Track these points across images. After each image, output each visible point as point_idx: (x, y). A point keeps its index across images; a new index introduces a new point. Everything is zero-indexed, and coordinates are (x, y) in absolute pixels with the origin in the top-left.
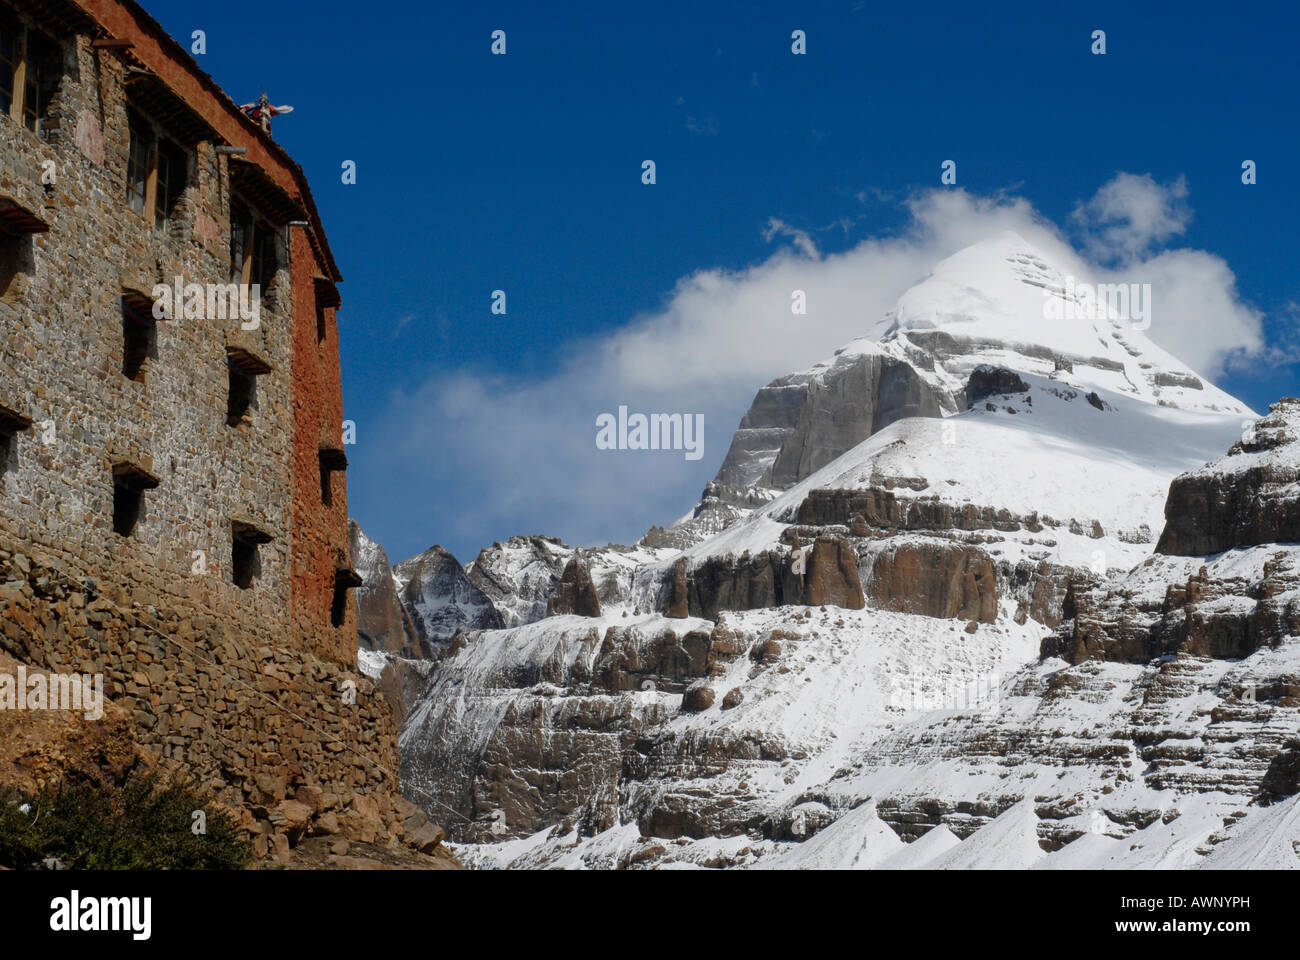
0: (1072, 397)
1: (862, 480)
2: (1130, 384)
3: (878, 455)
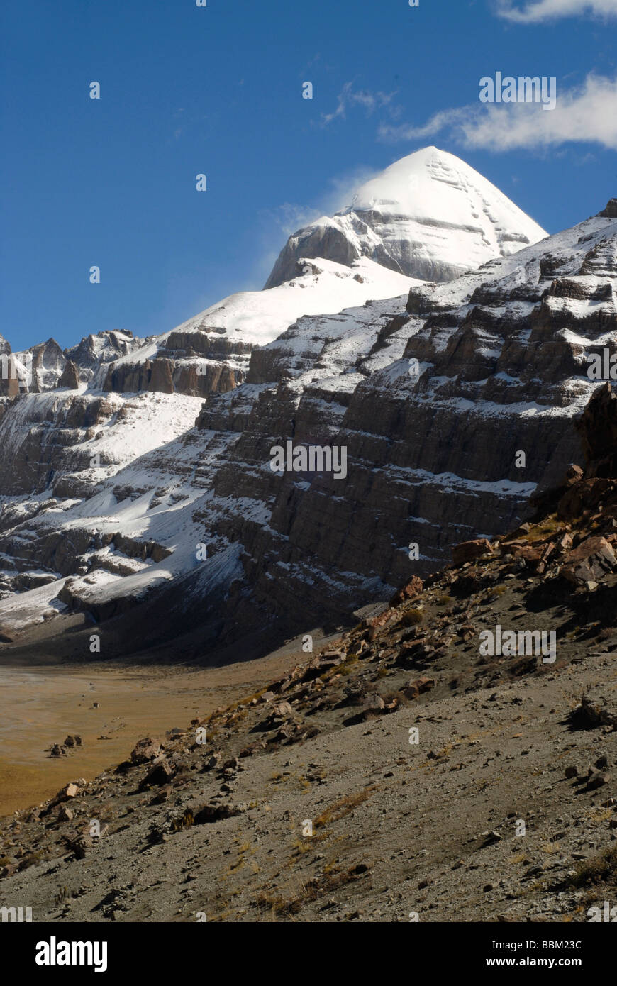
0: (346, 276)
1: (195, 328)
2: (484, 240)
3: (208, 315)
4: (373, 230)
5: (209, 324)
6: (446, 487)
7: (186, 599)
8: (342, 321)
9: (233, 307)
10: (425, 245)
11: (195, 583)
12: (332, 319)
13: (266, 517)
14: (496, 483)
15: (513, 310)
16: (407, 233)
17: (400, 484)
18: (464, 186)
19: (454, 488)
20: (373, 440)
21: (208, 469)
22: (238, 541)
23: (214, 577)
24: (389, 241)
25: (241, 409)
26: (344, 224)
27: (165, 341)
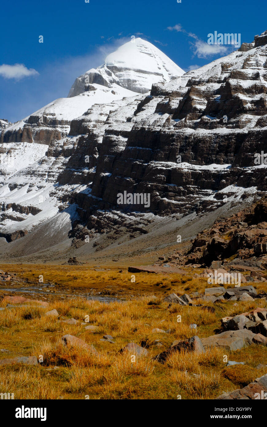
0: (108, 91)
1: (41, 114)
2: (163, 79)
3: (47, 108)
4: (114, 74)
5: (47, 112)
6: (184, 169)
7: (52, 230)
8: (113, 106)
9: (58, 104)
10: (138, 81)
11: (56, 222)
12: (108, 105)
13: (88, 191)
14: (210, 166)
15: (210, 87)
16: (130, 76)
17: (160, 169)
18: (154, 56)
19: (188, 169)
20: (143, 150)
21: (54, 173)
22: (75, 203)
23: (65, 219)
24: (122, 80)
25: (68, 146)
26: (102, 72)
27: (27, 120)
